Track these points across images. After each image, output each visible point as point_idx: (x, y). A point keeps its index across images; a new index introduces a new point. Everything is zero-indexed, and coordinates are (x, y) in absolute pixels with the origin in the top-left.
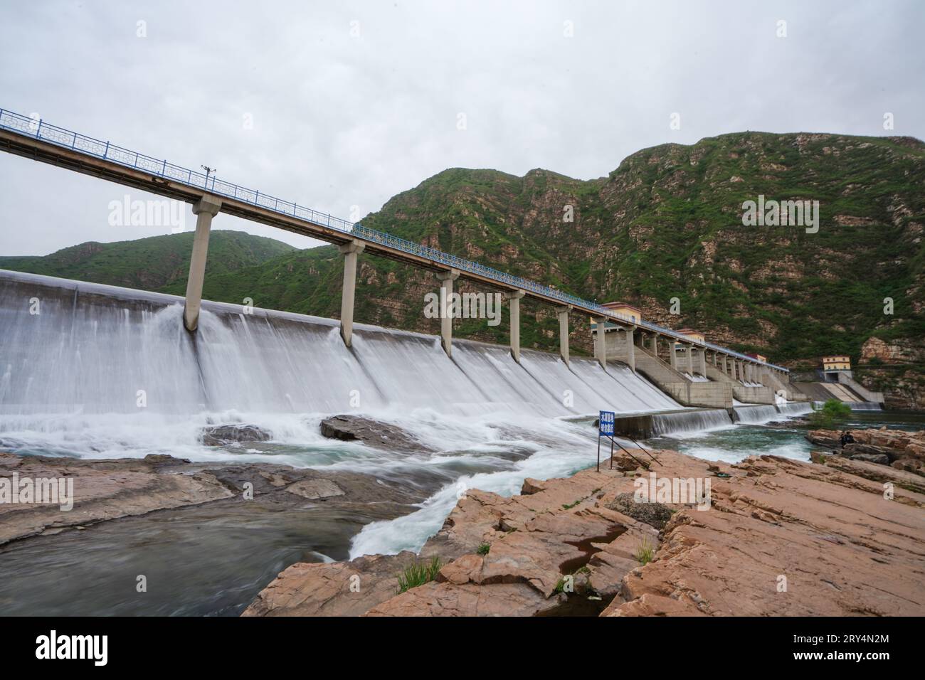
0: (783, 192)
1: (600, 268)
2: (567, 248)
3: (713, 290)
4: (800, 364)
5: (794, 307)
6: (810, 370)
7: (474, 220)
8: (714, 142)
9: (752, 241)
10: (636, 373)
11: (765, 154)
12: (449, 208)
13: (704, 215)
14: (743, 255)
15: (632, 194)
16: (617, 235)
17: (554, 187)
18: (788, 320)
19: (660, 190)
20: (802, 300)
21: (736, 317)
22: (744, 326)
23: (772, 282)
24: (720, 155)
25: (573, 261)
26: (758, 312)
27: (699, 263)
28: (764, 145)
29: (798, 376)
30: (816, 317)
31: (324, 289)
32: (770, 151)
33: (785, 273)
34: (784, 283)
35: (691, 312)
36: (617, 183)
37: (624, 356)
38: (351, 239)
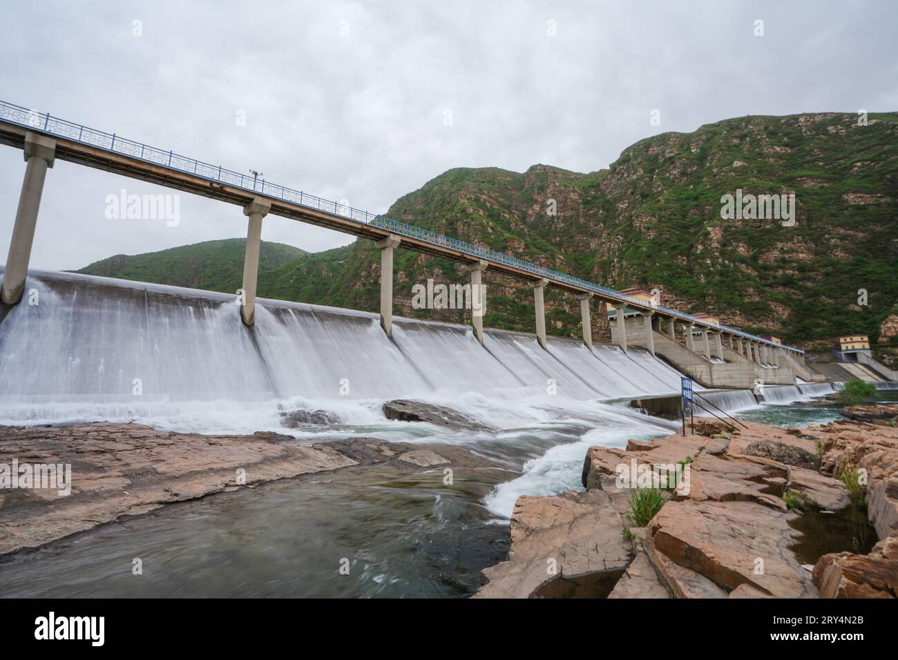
0: (788, 173)
1: (605, 258)
2: (571, 240)
3: (722, 275)
4: (816, 345)
5: (806, 288)
6: (826, 350)
7: (479, 217)
8: (714, 128)
9: (759, 224)
10: (656, 357)
11: (767, 137)
12: (454, 206)
13: (708, 201)
14: (750, 238)
15: (634, 184)
16: (621, 225)
17: (556, 181)
18: (801, 301)
19: (662, 179)
20: (814, 281)
21: (746, 300)
22: (756, 309)
23: (781, 264)
24: (721, 141)
25: (577, 253)
26: (769, 295)
27: (705, 248)
28: (766, 128)
29: (814, 358)
30: (830, 297)
31: (337, 290)
32: (772, 134)
33: (794, 254)
34: (795, 265)
35: (700, 297)
36: (618, 173)
37: (642, 341)
38: (387, 234)
